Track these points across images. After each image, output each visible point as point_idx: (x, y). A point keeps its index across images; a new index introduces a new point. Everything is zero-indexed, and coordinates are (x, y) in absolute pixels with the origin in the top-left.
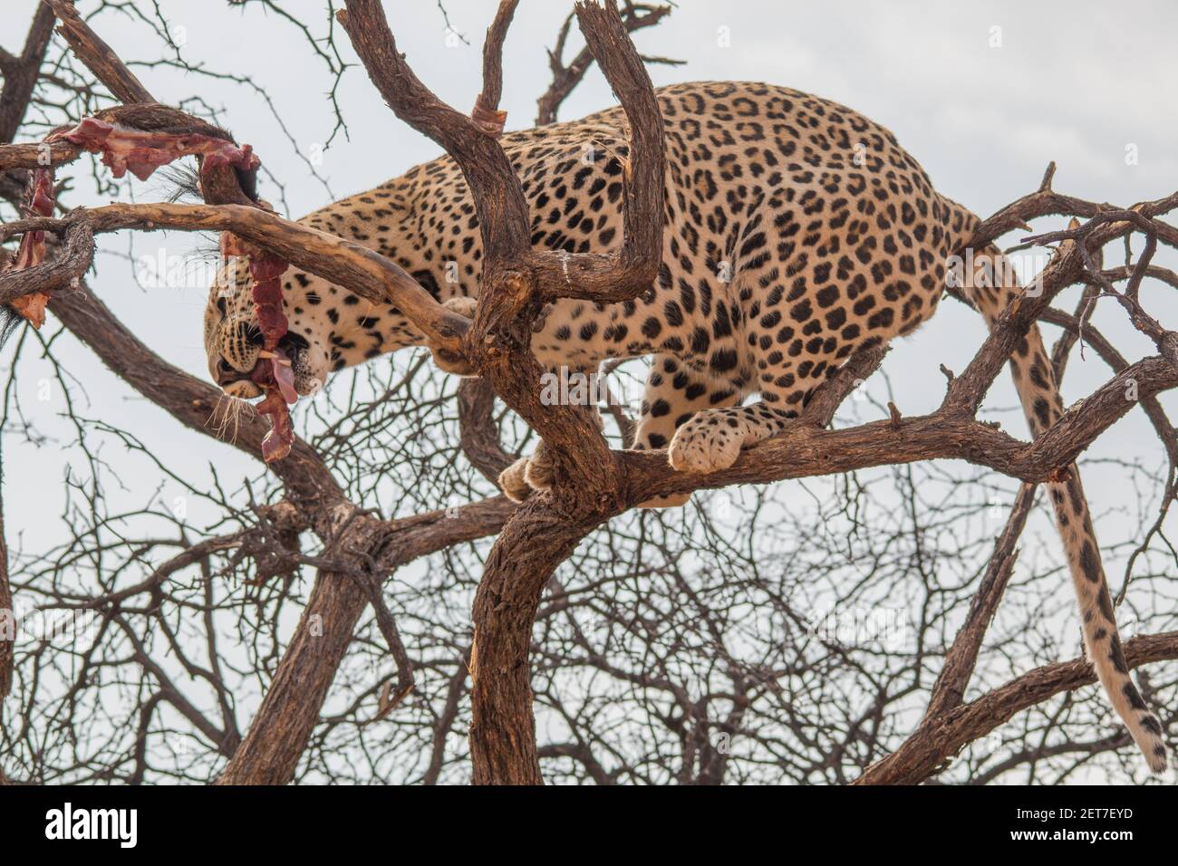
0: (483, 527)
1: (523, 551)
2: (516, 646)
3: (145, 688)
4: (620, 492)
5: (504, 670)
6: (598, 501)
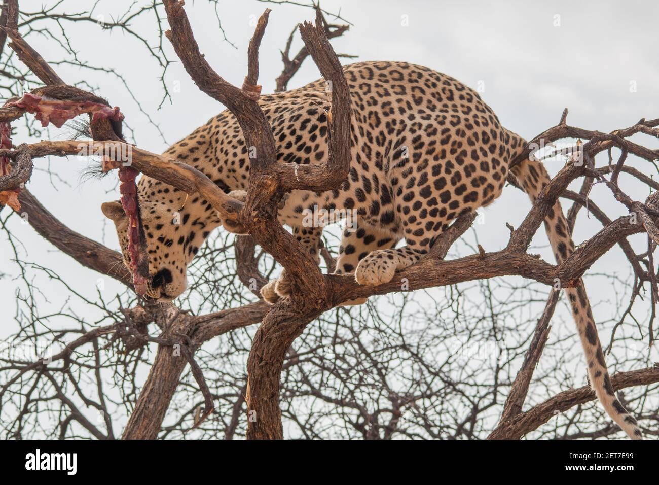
0: (251, 319)
1: (275, 332)
2: (272, 385)
3: (63, 413)
4: (329, 298)
5: (265, 399)
6: (317, 303)
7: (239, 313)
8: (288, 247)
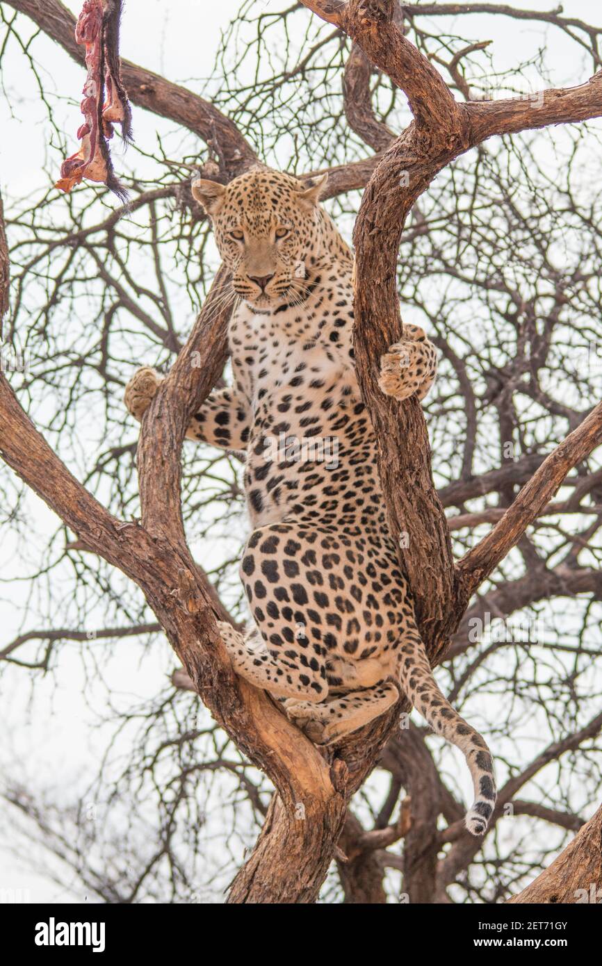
1: (390, 186)
2: (387, 262)
3: (107, 298)
4: (464, 134)
5: (378, 281)
6: (448, 141)
7: (348, 173)
8: (409, 61)
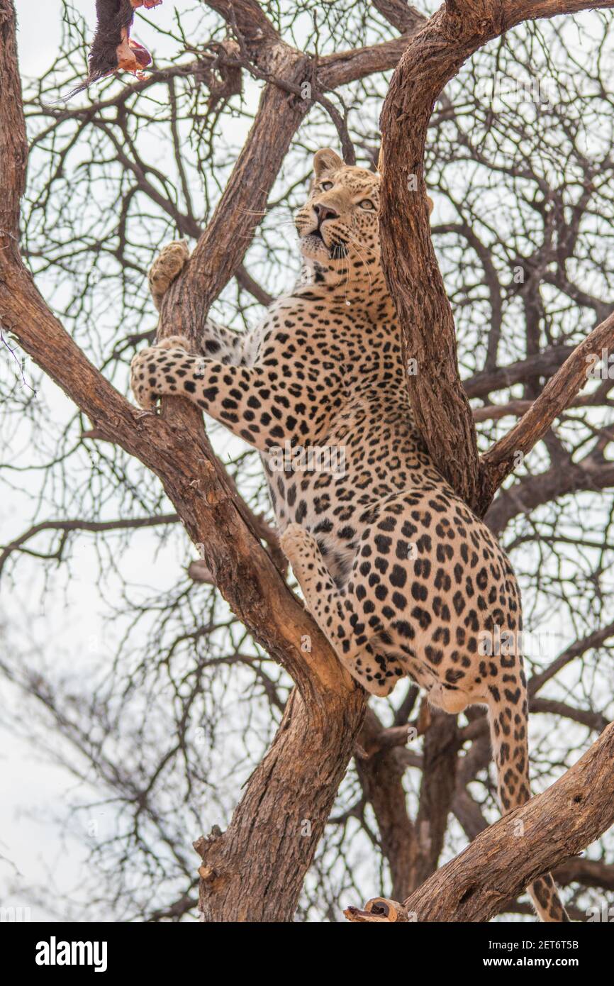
0: (389, 63)
1: (419, 71)
2: (414, 149)
4: (496, 19)
5: (405, 167)
6: (479, 26)
7: (374, 55)
